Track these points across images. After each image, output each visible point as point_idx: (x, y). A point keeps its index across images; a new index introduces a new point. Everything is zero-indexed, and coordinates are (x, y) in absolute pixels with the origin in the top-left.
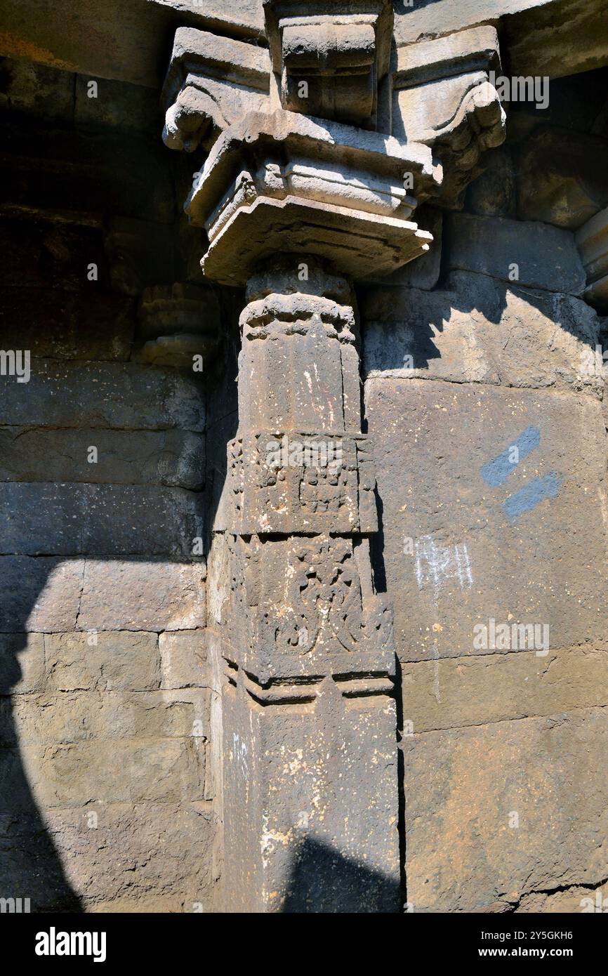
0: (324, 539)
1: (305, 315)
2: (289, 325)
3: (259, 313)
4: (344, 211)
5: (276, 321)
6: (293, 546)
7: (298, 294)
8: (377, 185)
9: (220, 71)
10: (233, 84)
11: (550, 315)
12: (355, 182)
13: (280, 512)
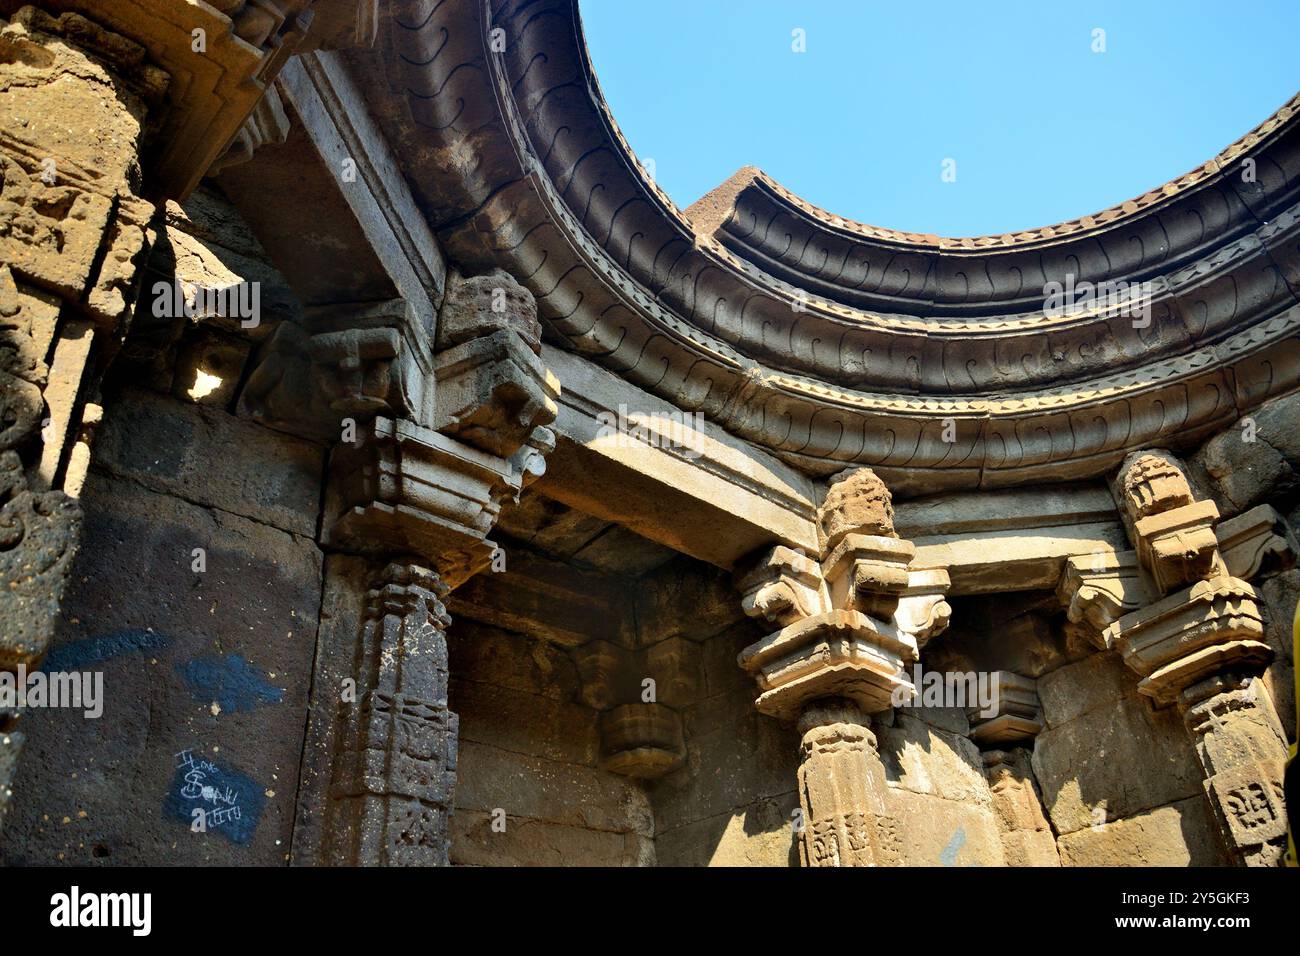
2: (852, 744)
4: (880, 672)
5: (842, 741)
9: (798, 576)
10: (802, 583)
11: (954, 749)
12: (882, 656)
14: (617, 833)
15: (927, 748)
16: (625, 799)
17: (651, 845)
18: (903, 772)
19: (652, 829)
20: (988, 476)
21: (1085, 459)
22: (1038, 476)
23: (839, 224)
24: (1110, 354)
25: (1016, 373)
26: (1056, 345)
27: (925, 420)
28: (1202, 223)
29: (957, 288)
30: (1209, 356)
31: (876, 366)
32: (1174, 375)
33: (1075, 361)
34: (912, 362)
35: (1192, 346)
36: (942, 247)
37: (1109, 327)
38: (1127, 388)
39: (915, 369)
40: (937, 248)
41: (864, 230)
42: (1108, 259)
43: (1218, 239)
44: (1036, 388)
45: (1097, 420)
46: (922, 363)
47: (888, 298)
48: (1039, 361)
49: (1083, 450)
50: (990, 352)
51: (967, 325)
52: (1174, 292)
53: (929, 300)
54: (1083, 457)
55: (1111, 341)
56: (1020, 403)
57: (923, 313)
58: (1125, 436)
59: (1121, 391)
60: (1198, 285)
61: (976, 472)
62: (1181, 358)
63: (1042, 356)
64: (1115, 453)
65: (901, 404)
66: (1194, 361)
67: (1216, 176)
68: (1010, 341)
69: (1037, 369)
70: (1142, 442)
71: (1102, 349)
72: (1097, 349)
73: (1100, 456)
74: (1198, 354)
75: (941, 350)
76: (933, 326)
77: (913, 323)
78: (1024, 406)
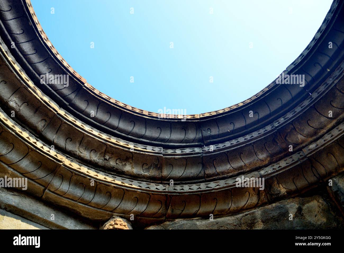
20: (47, 193)
21: (94, 209)
22: (71, 207)
24: (128, 168)
25: (86, 154)
26: (108, 152)
27: (32, 149)
28: (185, 135)
29: (82, 105)
30: (164, 188)
31: (26, 112)
32: (148, 189)
33: (112, 163)
34: (43, 122)
35: (160, 182)
36: (86, 85)
37: (133, 156)
38: (127, 185)
39: (43, 125)
40: (83, 84)
42: (146, 130)
43: (188, 144)
44: (90, 166)
45: (108, 194)
46: (47, 125)
47: (50, 89)
48: (98, 155)
49: (95, 203)
50: (80, 139)
51: (77, 121)
52: (164, 155)
53: (68, 102)
54: (94, 207)
55: (131, 163)
56: (79, 167)
57: (62, 106)
58: (116, 207)
59: (123, 185)
60: (173, 157)
61: (43, 188)
62: (154, 184)
63: (100, 154)
64: (108, 212)
65: (25, 135)
66: (158, 187)
67: (197, 119)
68: (90, 139)
69: (95, 158)
70: (122, 213)
71: (125, 165)
72: (124, 163)
73: (102, 211)
74: (161, 185)
75: (59, 124)
76: (62, 112)
77: (54, 105)
78: (80, 169)
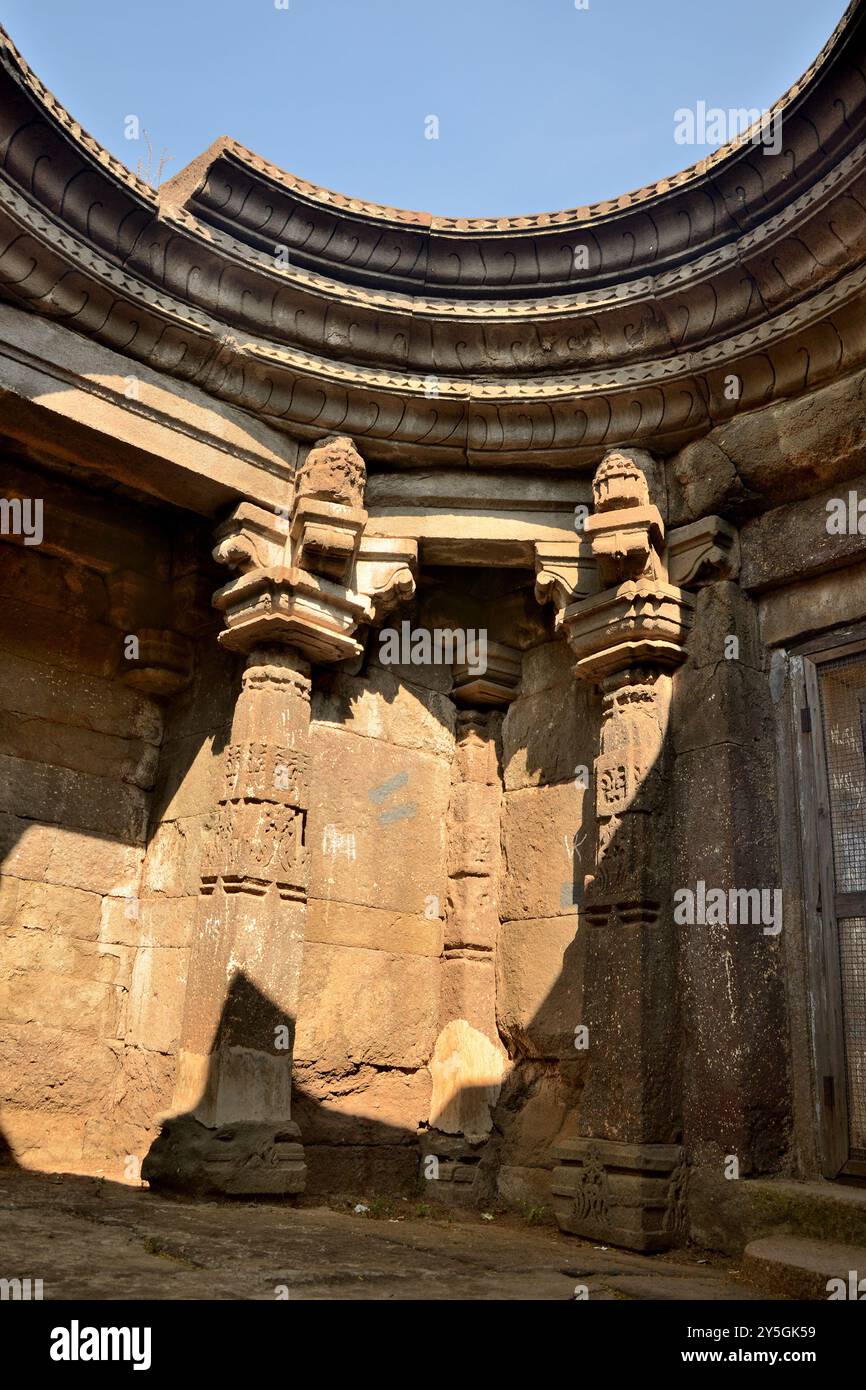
0: (281, 806)
1: (286, 681)
2: (277, 685)
3: (259, 675)
4: (319, 629)
5: (269, 681)
6: (265, 807)
7: (283, 668)
8: (338, 615)
9: (260, 530)
10: (266, 537)
11: (426, 704)
12: (326, 611)
13: (260, 787)
14: (124, 738)
15: (389, 698)
16: (137, 711)
17: (155, 752)
18: (351, 716)
19: (159, 739)
20: (472, 456)
21: (565, 451)
22: (524, 462)
23: (323, 198)
24: (597, 349)
25: (504, 359)
26: (544, 335)
27: (406, 397)
28: (690, 226)
29: (449, 269)
30: (682, 363)
31: (361, 340)
32: (649, 378)
33: (562, 353)
34: (399, 339)
35: (673, 351)
36: (434, 227)
37: (595, 322)
38: (604, 386)
39: (401, 345)
40: (427, 228)
41: (352, 205)
42: (601, 254)
43: (704, 244)
44: (524, 375)
45: (579, 413)
46: (410, 342)
47: (377, 275)
48: (528, 349)
49: (561, 441)
50: (479, 336)
51: (455, 308)
52: (656, 294)
53: (420, 279)
54: (564, 448)
55: (599, 336)
56: (501, 389)
57: (413, 292)
58: (603, 432)
59: (598, 388)
60: (677, 291)
61: (460, 451)
62: (660, 362)
63: (531, 344)
64: (594, 448)
65: (383, 380)
66: (669, 367)
67: (702, 177)
68: (498, 327)
69: (524, 357)
70: (621, 441)
71: (589, 344)
72: (585, 343)
73: (580, 449)
74: (675, 360)
75: (429, 330)
76: (420, 306)
77: (399, 302)
78: (505, 392)
